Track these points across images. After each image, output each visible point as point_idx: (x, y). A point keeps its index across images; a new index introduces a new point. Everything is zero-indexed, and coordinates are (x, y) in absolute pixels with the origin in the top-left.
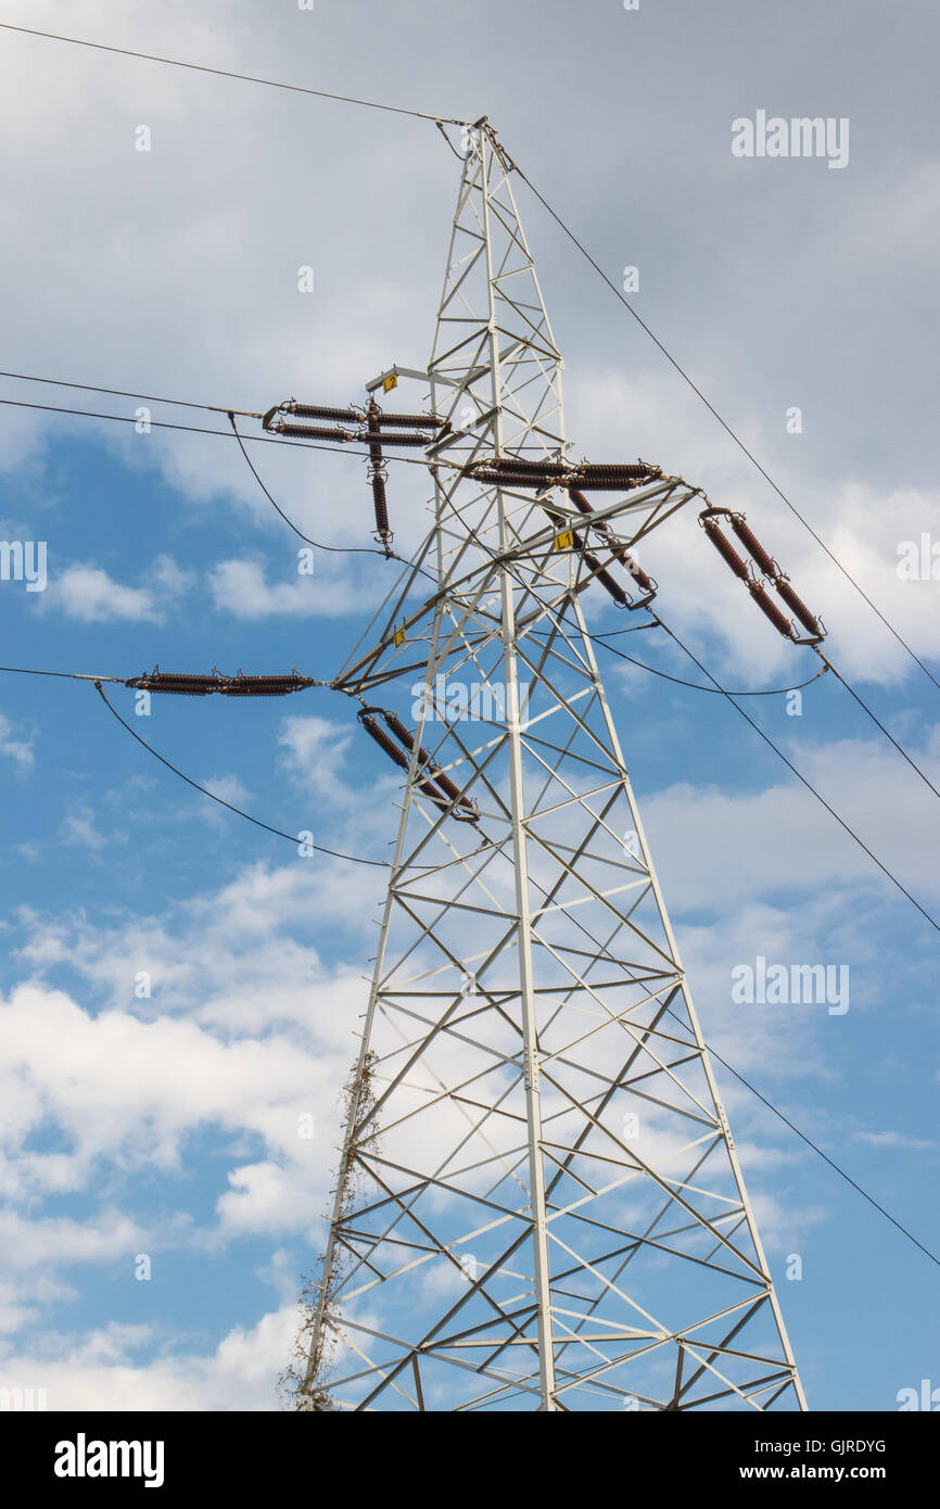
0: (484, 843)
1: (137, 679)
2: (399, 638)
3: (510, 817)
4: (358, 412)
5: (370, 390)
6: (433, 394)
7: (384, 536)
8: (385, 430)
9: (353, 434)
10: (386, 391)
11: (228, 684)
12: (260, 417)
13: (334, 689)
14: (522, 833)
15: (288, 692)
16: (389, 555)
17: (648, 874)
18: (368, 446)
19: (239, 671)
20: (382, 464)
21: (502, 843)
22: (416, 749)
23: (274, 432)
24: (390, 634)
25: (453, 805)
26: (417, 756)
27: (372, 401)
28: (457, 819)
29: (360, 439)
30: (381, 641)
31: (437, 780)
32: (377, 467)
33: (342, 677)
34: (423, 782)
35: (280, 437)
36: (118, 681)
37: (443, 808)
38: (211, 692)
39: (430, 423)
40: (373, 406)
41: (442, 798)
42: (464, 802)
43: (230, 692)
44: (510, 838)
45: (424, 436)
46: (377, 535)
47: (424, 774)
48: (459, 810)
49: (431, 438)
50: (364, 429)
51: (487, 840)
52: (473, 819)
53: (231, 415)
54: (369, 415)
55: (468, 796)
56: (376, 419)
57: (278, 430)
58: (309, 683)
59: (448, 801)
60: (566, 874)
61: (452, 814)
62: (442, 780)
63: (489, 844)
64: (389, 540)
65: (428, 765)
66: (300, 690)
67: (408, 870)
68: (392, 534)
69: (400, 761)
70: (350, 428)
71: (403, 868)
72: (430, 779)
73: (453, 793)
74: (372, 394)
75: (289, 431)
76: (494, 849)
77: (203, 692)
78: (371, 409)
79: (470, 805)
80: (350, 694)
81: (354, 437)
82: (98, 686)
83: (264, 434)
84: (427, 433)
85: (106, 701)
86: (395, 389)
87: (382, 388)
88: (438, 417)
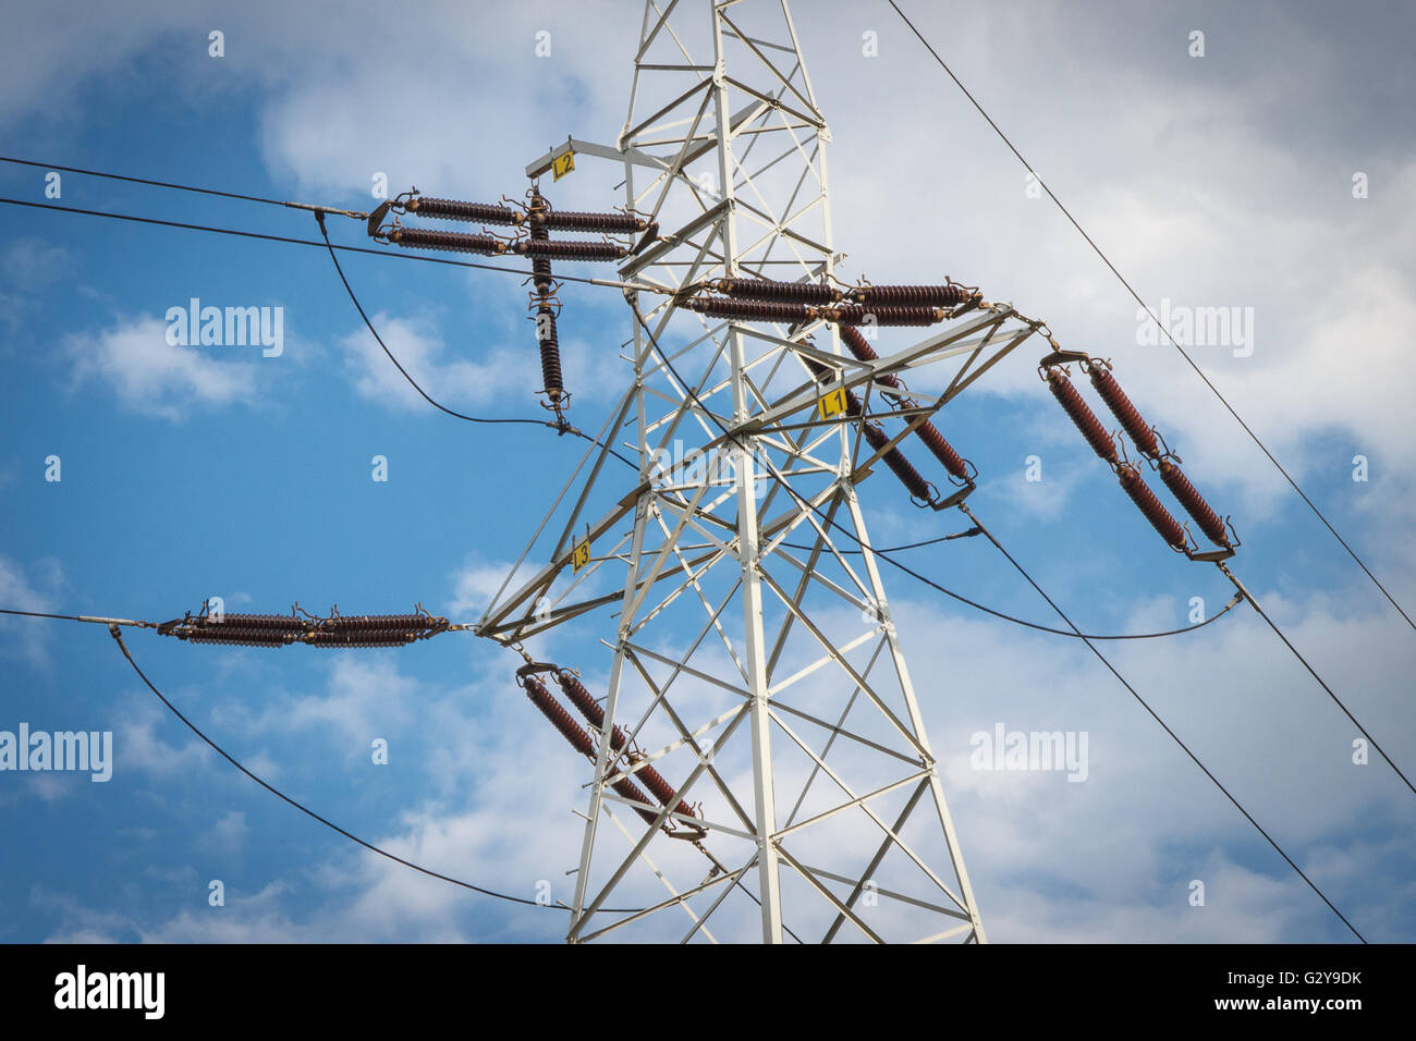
0: (714, 872)
1: (174, 623)
2: (580, 556)
3: (753, 830)
4: (514, 208)
5: (533, 176)
6: (629, 181)
7: (555, 398)
8: (556, 236)
9: (507, 242)
10: (557, 176)
11: (316, 628)
12: (363, 218)
13: (481, 634)
14: (772, 855)
15: (408, 640)
16: (563, 428)
17: (968, 918)
18: (530, 261)
19: (334, 609)
20: (552, 288)
21: (742, 872)
22: (607, 728)
23: (386, 240)
24: (567, 549)
25: (665, 813)
26: (608, 739)
27: (537, 193)
28: (671, 835)
29: (517, 249)
30: (552, 561)
31: (640, 774)
32: (543, 292)
33: (492, 616)
34: (619, 777)
35: (395, 247)
36: (146, 625)
37: (650, 817)
38: (291, 641)
39: (627, 224)
40: (538, 200)
41: (648, 802)
42: (683, 809)
43: (318, 641)
44: (753, 864)
45: (616, 244)
46: (546, 398)
47: (620, 765)
48: (674, 822)
49: (627, 247)
50: (524, 235)
51: (717, 868)
52: (696, 836)
53: (320, 215)
54: (532, 213)
55: (688, 799)
56: (542, 220)
57: (392, 238)
58: (442, 626)
59: (656, 805)
60: (841, 918)
61: (664, 828)
62: (647, 776)
63: (721, 874)
64: (563, 404)
65: (626, 753)
66: (427, 637)
67: (596, 915)
68: (568, 396)
69: (582, 744)
70: (503, 233)
71: (589, 912)
72: (627, 772)
73: (664, 794)
74: (535, 181)
75: (411, 239)
76: (728, 881)
77: (278, 641)
78: (535, 204)
79: (689, 812)
80: (505, 643)
81: (509, 247)
82: (116, 633)
83: (371, 243)
84: (621, 240)
85: (127, 656)
86: (571, 173)
87: (551, 173)
88: (637, 216)
